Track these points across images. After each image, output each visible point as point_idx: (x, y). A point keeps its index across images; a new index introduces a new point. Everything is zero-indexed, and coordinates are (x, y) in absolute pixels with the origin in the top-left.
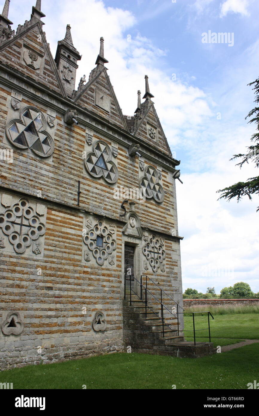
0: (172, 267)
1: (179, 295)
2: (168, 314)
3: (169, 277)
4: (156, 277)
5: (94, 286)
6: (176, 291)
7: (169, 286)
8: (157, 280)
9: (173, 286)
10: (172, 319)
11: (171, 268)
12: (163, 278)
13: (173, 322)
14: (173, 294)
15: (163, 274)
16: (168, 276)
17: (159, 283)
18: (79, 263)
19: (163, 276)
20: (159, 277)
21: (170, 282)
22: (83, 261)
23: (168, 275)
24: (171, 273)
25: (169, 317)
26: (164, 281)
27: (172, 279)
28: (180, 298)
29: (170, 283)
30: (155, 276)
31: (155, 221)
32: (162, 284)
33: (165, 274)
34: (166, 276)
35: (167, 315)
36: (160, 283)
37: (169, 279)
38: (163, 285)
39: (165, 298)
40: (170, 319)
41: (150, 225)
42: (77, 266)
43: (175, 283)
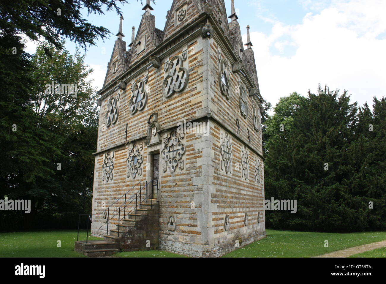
0: (194, 160)
1: (203, 195)
2: (186, 219)
3: (190, 174)
4: (174, 178)
5: (131, 194)
6: (198, 190)
7: (189, 185)
8: (174, 181)
9: (193, 184)
10: (189, 225)
11: (192, 163)
12: (181, 177)
13: (191, 230)
14: (193, 195)
15: (181, 173)
16: (188, 174)
17: (176, 184)
18: (125, 180)
19: (182, 174)
20: (177, 177)
21: (190, 180)
22: (127, 178)
23: (188, 172)
24: (192, 168)
25: (186, 223)
26: (182, 180)
27: (193, 176)
28: (203, 199)
29: (190, 182)
30: (173, 176)
31: (177, 115)
32: (180, 184)
33: (184, 171)
34: (185, 174)
35: (184, 220)
36: (178, 184)
37: (188, 177)
38: (181, 186)
39: (183, 200)
40: (188, 225)
41: (171, 123)
42: (124, 182)
43: (197, 180)
